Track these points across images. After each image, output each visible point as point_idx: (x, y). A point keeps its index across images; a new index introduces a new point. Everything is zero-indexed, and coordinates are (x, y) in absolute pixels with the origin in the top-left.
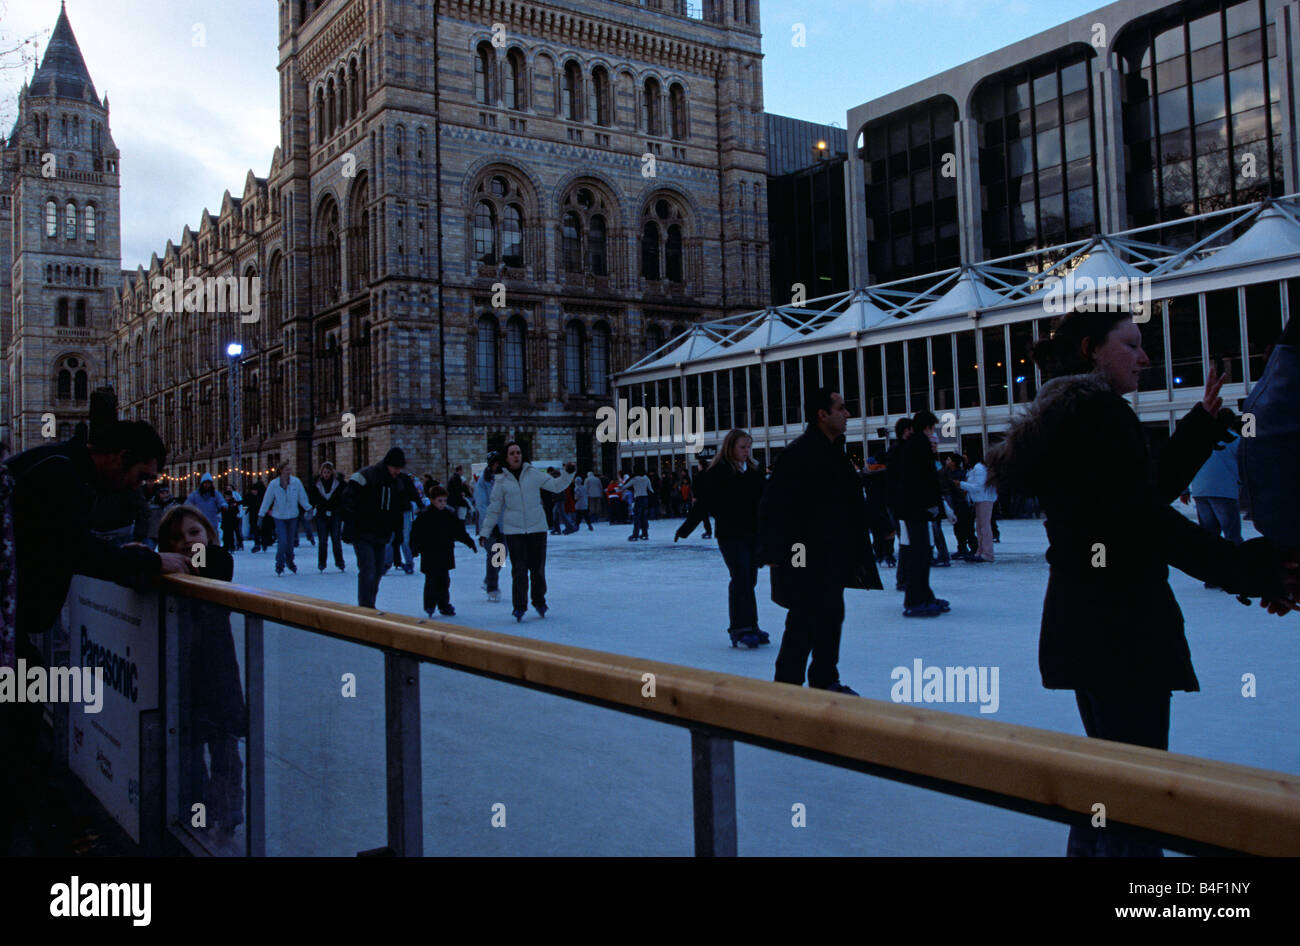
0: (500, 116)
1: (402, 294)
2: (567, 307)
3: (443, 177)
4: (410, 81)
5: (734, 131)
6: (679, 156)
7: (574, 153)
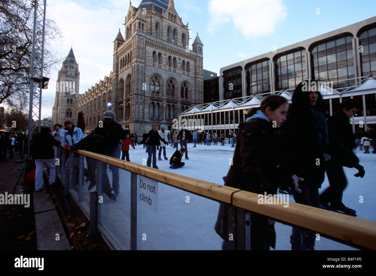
0: (156, 65)
1: (137, 97)
2: (167, 102)
3: (146, 76)
4: (140, 57)
5: (198, 71)
6: (188, 75)
7: (170, 73)
